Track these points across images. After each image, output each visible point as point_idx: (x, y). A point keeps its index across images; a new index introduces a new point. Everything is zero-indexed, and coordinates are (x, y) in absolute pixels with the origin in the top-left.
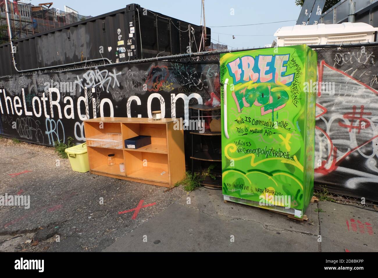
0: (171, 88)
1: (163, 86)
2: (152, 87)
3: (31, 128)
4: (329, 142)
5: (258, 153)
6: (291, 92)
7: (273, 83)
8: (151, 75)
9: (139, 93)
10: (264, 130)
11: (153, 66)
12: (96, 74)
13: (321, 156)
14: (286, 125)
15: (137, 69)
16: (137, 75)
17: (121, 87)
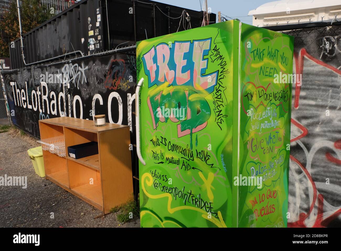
0: (128, 87)
1: (120, 84)
2: (112, 85)
3: (32, 121)
4: (310, 184)
5: (175, 194)
6: (214, 103)
7: (190, 87)
8: (111, 70)
9: (101, 90)
10: (181, 160)
11: (112, 59)
12: (70, 68)
13: (298, 205)
14: (207, 158)
15: (100, 63)
16: (100, 71)
17: (88, 84)
